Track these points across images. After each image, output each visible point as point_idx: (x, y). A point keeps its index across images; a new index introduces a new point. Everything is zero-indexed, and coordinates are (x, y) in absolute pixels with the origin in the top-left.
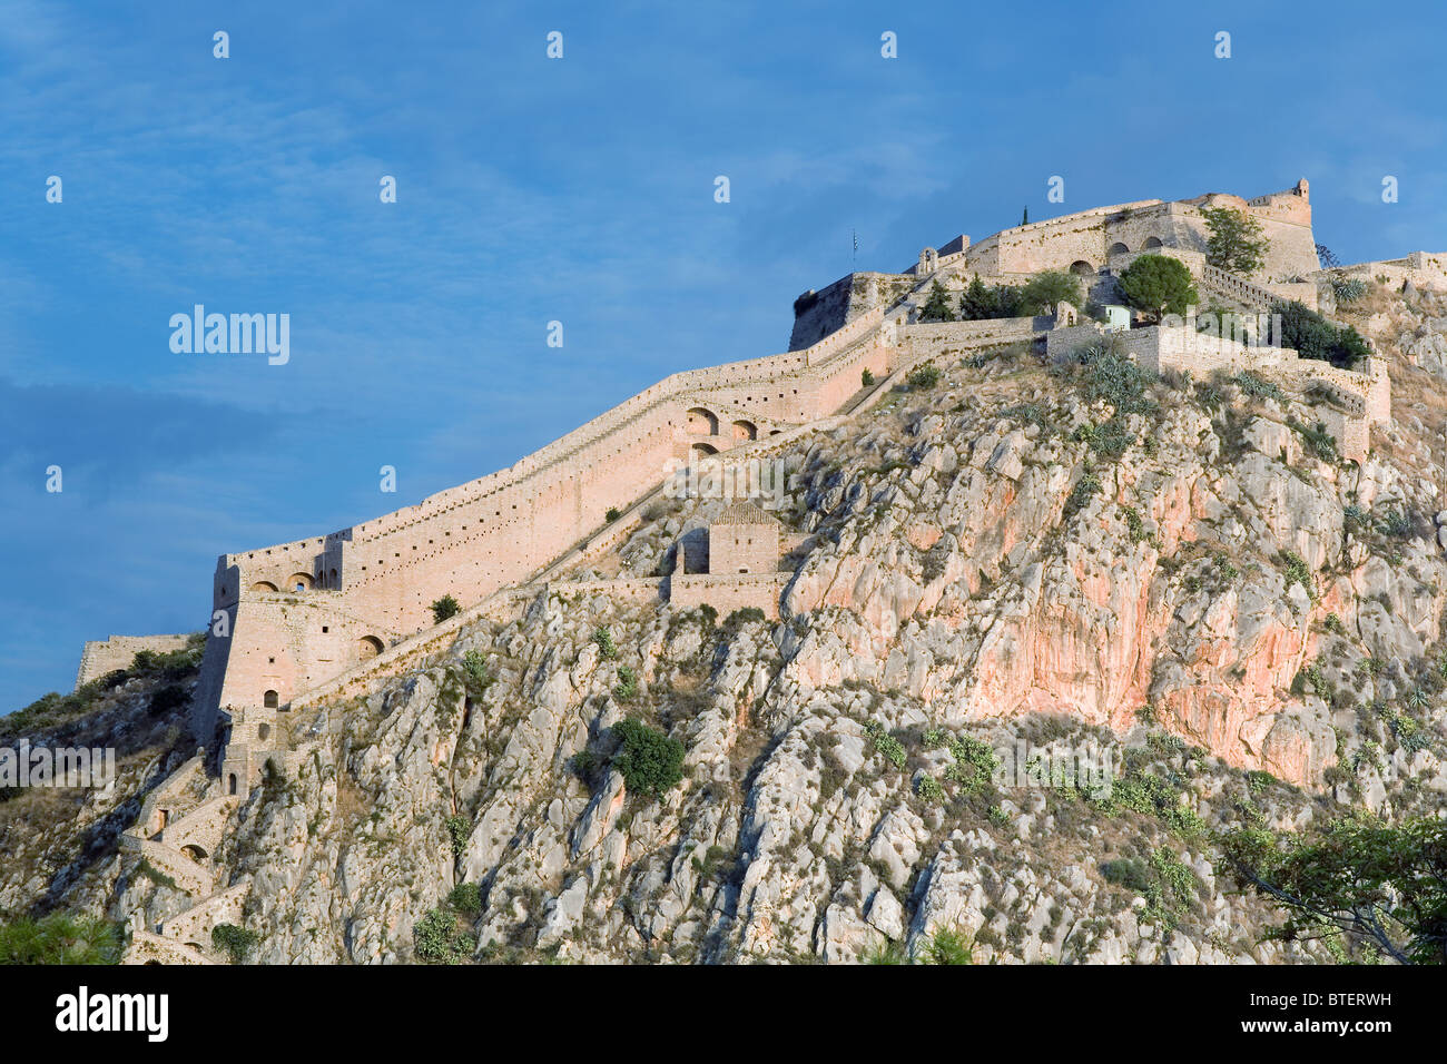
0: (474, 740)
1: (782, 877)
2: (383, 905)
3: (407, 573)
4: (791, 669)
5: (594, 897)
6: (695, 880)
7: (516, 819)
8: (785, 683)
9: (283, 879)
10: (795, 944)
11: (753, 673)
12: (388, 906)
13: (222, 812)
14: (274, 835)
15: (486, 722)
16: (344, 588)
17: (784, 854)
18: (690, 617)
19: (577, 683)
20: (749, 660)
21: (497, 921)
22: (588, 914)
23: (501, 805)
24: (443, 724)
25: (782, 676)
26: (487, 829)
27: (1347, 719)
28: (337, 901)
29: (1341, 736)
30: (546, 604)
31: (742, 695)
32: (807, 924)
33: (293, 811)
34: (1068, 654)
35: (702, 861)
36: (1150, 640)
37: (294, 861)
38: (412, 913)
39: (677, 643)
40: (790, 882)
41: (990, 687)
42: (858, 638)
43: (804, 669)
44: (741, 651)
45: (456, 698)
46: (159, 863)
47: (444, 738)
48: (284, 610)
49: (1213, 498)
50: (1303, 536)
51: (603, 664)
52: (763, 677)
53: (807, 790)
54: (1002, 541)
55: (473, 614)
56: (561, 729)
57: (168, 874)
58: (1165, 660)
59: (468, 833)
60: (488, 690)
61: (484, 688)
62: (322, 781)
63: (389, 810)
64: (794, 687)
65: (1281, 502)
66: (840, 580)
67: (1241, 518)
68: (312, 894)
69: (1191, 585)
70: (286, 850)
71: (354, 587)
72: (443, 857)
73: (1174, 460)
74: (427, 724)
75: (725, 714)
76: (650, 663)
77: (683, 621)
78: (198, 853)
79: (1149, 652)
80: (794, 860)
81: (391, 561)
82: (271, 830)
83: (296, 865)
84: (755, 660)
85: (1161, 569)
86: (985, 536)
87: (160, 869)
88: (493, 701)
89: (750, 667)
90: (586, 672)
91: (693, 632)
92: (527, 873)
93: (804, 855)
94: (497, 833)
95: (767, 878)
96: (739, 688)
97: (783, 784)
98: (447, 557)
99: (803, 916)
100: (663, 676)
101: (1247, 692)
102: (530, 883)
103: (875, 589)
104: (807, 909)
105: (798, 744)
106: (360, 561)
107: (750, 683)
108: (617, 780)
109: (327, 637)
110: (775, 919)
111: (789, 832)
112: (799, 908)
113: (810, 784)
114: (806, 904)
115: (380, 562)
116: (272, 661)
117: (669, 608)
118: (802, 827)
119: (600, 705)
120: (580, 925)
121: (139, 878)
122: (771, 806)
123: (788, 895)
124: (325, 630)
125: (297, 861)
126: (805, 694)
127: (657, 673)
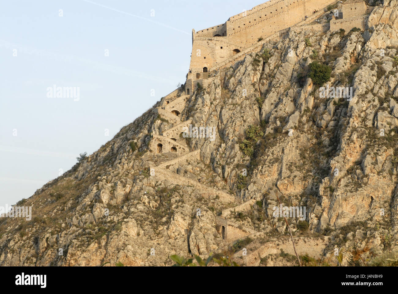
0: (266, 74)
1: (362, 103)
2: (234, 124)
3: (248, 30)
4: (368, 43)
5: (301, 117)
6: (334, 108)
7: (279, 96)
8: (366, 48)
9: (202, 118)
10: (367, 124)
11: (356, 46)
12: (235, 124)
13: (184, 100)
14: (199, 105)
15: (269, 69)
16: (228, 35)
17: (363, 97)
18: (337, 33)
19: (298, 54)
20: (355, 42)
21: (271, 127)
22: (300, 122)
23: (274, 92)
24: (255, 70)
25: (365, 46)
26: (269, 100)
28: (220, 124)
30: (290, 33)
31: (352, 53)
32: (371, 117)
33: (204, 97)
35: (337, 103)
37: (205, 112)
38: (244, 126)
39: (332, 41)
40: (364, 105)
42: (391, 33)
43: (372, 43)
44: (352, 40)
45: (259, 61)
46: (163, 115)
47: (255, 74)
48: (208, 42)
51: (307, 48)
52: (359, 47)
53: (372, 77)
55: (268, 39)
56: (293, 69)
57: (166, 119)
59: (263, 102)
60: (270, 59)
62: (216, 88)
63: (237, 96)
64: (369, 49)
66: (384, 15)
68: (212, 122)
70: (203, 109)
71: (231, 35)
72: (255, 110)
74: (249, 70)
75: (346, 58)
76: (323, 47)
77: (334, 34)
78: (177, 113)
80: (367, 98)
81: (242, 26)
82: (198, 103)
83: (206, 113)
84: (357, 42)
87: (164, 117)
88: (271, 62)
89: (355, 44)
90: (301, 51)
91: (337, 37)
92: (281, 112)
93: (370, 96)
94: (273, 101)
95: (358, 102)
96: (351, 51)
97: (363, 75)
98: (260, 24)
99: (370, 115)
100: (327, 51)
102: (282, 115)
103: (396, 17)
104: (371, 113)
105: (369, 63)
106: (232, 27)
107: (355, 49)
108: (310, 81)
109: (222, 50)
110: (359, 116)
111: (365, 90)
112: (369, 113)
113: (373, 75)
114: (371, 111)
115: (239, 27)
116: (205, 58)
117: (330, 31)
118: (370, 88)
119: (305, 60)
120: (297, 125)
121: (157, 120)
122: (359, 82)
123: (364, 109)
124: (221, 48)
125: (207, 112)
126: (373, 51)
127: (325, 50)
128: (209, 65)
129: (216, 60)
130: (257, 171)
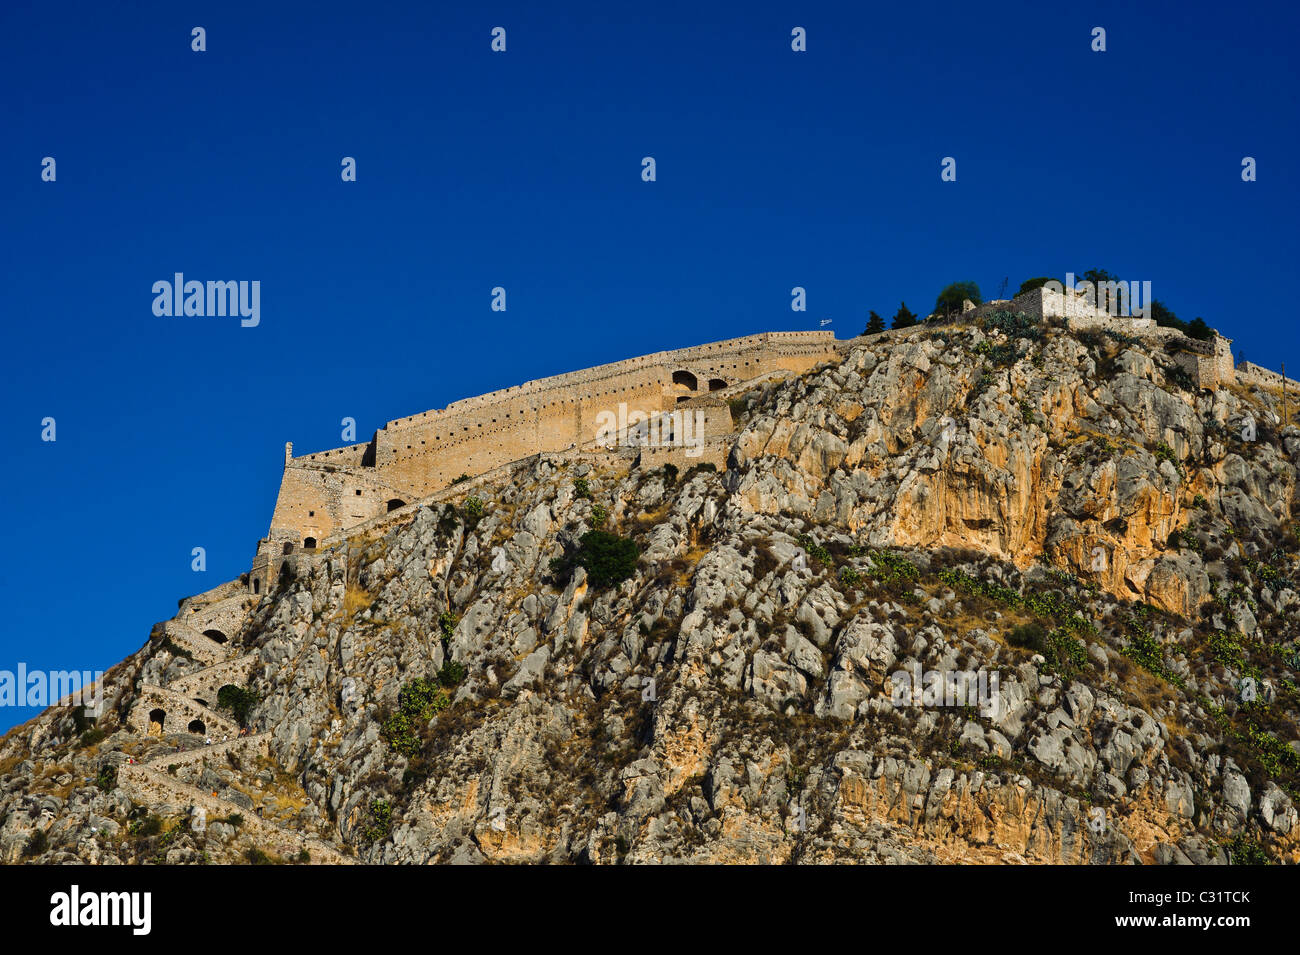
0: (468, 559)
1: (714, 629)
2: (371, 671)
3: (431, 457)
4: (735, 499)
5: (554, 660)
6: (642, 641)
7: (498, 612)
8: (730, 509)
9: (286, 651)
10: (725, 682)
11: (703, 504)
12: (375, 671)
13: (243, 607)
14: (281, 616)
15: (479, 545)
16: (378, 465)
17: (717, 614)
18: (657, 473)
19: (556, 514)
20: (701, 494)
21: (471, 683)
22: (549, 674)
23: (485, 602)
24: (441, 544)
25: (728, 504)
26: (471, 620)
27: (1218, 567)
28: (333, 671)
29: (1214, 579)
30: (538, 468)
31: (695, 520)
32: (736, 665)
33: (298, 596)
34: (974, 504)
35: (649, 628)
36: (1044, 502)
37: (296, 636)
38: (398, 679)
39: (644, 491)
40: (721, 633)
41: (907, 521)
42: (793, 480)
43: (745, 498)
44: (693, 488)
45: (455, 526)
46: (179, 640)
47: (441, 555)
48: (323, 476)
49: (1092, 402)
50: (1169, 433)
51: (578, 500)
52: (712, 507)
53: (741, 572)
54: (915, 416)
55: (481, 480)
56: (541, 549)
57: (186, 648)
58: (1057, 517)
59: (454, 625)
60: (481, 522)
61: (478, 519)
62: (331, 581)
63: (386, 602)
64: (737, 511)
65: (1149, 407)
66: (777, 434)
67: (1116, 416)
68: (310, 662)
69: (1076, 461)
70: (290, 628)
71: (386, 464)
72: (433, 643)
73: (1058, 370)
74: (426, 542)
75: (677, 528)
76: (621, 505)
77: (650, 476)
78: (217, 636)
79: (1045, 512)
80: (727, 618)
81: (418, 446)
82: (278, 612)
83: (297, 640)
84: (705, 495)
85: (1051, 449)
86: (900, 411)
87: (180, 644)
88: (485, 528)
89: (701, 499)
90: (563, 506)
91: (657, 484)
92: (501, 648)
93: (736, 615)
94: (480, 623)
95: (702, 626)
96: (691, 513)
97: (720, 566)
98: (464, 446)
99: (733, 660)
100: (630, 515)
101: (1129, 543)
102: (504, 656)
103: (806, 443)
104: (737, 655)
105: (735, 540)
106: (392, 445)
107: (701, 511)
108: (581, 574)
109: (359, 499)
110: (707, 661)
111: (722, 599)
112: (730, 654)
113: (744, 567)
114: (736, 651)
115: (409, 447)
116: (312, 514)
117: (640, 469)
118: (735, 597)
119: (572, 526)
120: (541, 679)
121: (161, 652)
122: (709, 581)
123: (719, 643)
124: (358, 493)
125: (300, 636)
126: (746, 516)
127: (626, 513)
128: (320, 532)
129: (340, 523)
130: (422, 793)
